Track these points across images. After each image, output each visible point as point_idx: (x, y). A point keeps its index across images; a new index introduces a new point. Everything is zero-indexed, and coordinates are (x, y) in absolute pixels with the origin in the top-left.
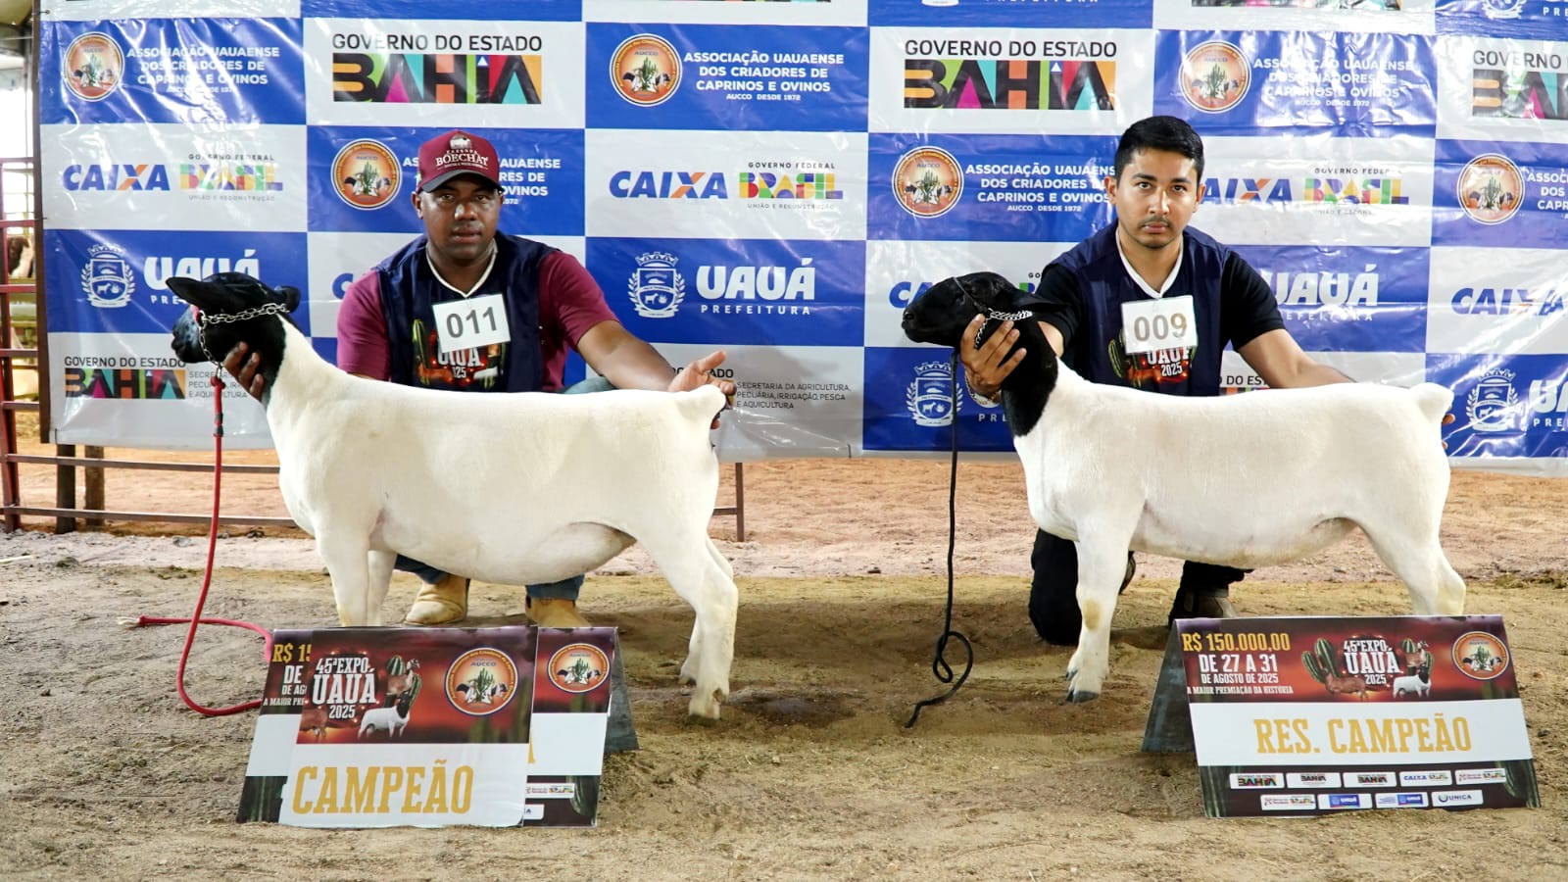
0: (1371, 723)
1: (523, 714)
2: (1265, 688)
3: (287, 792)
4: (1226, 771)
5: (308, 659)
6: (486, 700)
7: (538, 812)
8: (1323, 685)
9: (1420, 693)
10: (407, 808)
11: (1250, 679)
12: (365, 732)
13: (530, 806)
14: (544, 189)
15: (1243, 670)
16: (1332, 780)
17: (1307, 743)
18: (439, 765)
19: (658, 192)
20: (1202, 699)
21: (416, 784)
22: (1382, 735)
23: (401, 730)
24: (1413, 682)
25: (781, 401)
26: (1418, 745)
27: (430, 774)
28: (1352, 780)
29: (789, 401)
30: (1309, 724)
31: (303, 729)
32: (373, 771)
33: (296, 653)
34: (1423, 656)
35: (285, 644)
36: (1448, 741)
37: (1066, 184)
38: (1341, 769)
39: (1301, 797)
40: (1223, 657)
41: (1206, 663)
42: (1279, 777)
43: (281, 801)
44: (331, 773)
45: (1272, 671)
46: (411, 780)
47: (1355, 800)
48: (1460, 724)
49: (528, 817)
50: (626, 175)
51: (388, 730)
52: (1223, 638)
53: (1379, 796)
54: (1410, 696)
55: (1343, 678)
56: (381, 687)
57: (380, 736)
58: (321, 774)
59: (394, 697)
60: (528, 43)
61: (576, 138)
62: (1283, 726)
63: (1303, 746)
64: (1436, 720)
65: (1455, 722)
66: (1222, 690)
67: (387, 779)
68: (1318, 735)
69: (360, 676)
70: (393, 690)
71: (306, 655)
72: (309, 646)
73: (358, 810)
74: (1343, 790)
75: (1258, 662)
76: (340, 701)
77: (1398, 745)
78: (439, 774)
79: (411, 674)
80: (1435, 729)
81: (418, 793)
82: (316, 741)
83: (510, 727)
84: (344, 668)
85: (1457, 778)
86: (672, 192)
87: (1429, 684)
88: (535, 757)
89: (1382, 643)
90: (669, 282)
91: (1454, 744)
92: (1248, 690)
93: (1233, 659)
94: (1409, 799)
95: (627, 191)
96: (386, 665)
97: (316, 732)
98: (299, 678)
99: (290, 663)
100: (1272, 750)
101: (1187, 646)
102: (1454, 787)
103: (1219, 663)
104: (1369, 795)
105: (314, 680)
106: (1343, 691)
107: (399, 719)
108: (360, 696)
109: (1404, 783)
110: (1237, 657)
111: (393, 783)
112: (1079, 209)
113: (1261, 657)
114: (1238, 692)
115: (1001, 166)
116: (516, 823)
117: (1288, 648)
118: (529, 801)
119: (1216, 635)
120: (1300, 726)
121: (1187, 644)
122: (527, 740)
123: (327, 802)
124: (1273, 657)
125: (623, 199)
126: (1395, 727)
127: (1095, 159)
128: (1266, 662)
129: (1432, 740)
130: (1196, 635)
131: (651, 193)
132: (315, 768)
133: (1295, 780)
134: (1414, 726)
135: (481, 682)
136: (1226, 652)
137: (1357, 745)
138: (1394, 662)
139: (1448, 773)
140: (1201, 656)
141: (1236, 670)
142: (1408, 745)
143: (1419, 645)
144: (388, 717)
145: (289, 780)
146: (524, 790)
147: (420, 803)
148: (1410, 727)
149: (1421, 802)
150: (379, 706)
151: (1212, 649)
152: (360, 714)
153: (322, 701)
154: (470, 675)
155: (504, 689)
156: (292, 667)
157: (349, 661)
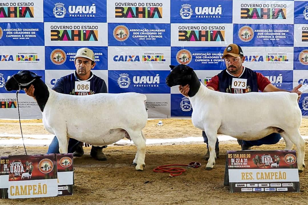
0: (266, 173)
1: (55, 173)
2: (244, 166)
3: (9, 191)
4: (235, 183)
5: (8, 163)
6: (47, 170)
7: (61, 193)
8: (256, 165)
9: (276, 167)
10: (34, 194)
11: (241, 164)
12: (23, 178)
13: (59, 192)
14: (98, 60)
15: (240, 162)
16: (256, 185)
17: (252, 177)
18: (39, 184)
19: (124, 60)
20: (231, 168)
21: (35, 188)
22: (268, 176)
23: (30, 177)
24: (275, 165)
25: (152, 106)
26: (275, 178)
27: (38, 186)
28: (260, 185)
29: (154, 106)
30: (253, 173)
31: (10, 178)
32: (26, 186)
33: (5, 161)
34: (278, 159)
35: (3, 160)
36: (281, 177)
37: (214, 57)
38: (258, 183)
39: (250, 189)
40: (236, 159)
41: (233, 160)
42: (245, 184)
43: (8, 193)
44: (17, 187)
45: (246, 162)
46: (34, 187)
47: (260, 189)
48: (284, 174)
49: (59, 194)
50: (117, 56)
51: (27, 177)
52: (237, 155)
53: (265, 189)
54: (274, 168)
55: (260, 164)
56: (25, 168)
57: (26, 179)
58: (15, 188)
59: (28, 170)
60: (95, 28)
61: (106, 48)
62: (247, 174)
63: (251, 178)
64: (279, 173)
65: (283, 173)
66: (235, 166)
67: (29, 188)
68: (254, 176)
69: (20, 166)
70: (27, 169)
71: (8, 162)
72: (8, 160)
73: (24, 195)
74: (258, 187)
75: (243, 160)
76: (16, 172)
77: (271, 178)
78: (40, 186)
79: (31, 165)
80: (279, 174)
81: (36, 190)
82: (13, 180)
83: (53, 175)
84: (16, 164)
85: (282, 185)
86: (127, 60)
87: (279, 165)
88: (59, 181)
89: (270, 156)
90: (127, 80)
91: (283, 178)
92: (241, 166)
93: (238, 160)
94: (272, 189)
95: (117, 60)
96: (25, 163)
97: (13, 178)
98: (7, 167)
99: (5, 164)
100: (244, 179)
101: (229, 157)
102: (282, 187)
103: (235, 160)
104: (263, 188)
105: (10, 167)
106: (260, 167)
107: (30, 175)
108: (20, 171)
109: (271, 186)
110: (239, 159)
111: (30, 189)
112: (217, 63)
113: (244, 159)
114: (239, 167)
115: (200, 53)
116: (57, 195)
117: (250, 157)
118: (59, 191)
119: (235, 154)
120: (251, 174)
121: (229, 156)
122: (57, 178)
123: (17, 193)
124: (247, 159)
125: (116, 62)
126: (270, 174)
127: (220, 52)
128: (245, 161)
129: (278, 177)
130: (231, 154)
131: (123, 60)
132: (14, 186)
133: (249, 185)
134: (275, 174)
135: (46, 166)
136: (237, 158)
137: (262, 178)
138: (272, 160)
139: (281, 184)
140: (232, 159)
141: (239, 162)
142: (273, 178)
143: (277, 157)
144: (27, 175)
145: (9, 189)
146: (57, 188)
147: (36, 192)
148: (274, 174)
149: (274, 190)
150: (25, 173)
151: (234, 157)
152: (21, 174)
153: (13, 172)
154: (43, 165)
155: (51, 168)
156: (5, 165)
157: (17, 163)
